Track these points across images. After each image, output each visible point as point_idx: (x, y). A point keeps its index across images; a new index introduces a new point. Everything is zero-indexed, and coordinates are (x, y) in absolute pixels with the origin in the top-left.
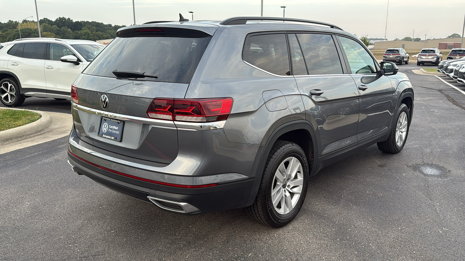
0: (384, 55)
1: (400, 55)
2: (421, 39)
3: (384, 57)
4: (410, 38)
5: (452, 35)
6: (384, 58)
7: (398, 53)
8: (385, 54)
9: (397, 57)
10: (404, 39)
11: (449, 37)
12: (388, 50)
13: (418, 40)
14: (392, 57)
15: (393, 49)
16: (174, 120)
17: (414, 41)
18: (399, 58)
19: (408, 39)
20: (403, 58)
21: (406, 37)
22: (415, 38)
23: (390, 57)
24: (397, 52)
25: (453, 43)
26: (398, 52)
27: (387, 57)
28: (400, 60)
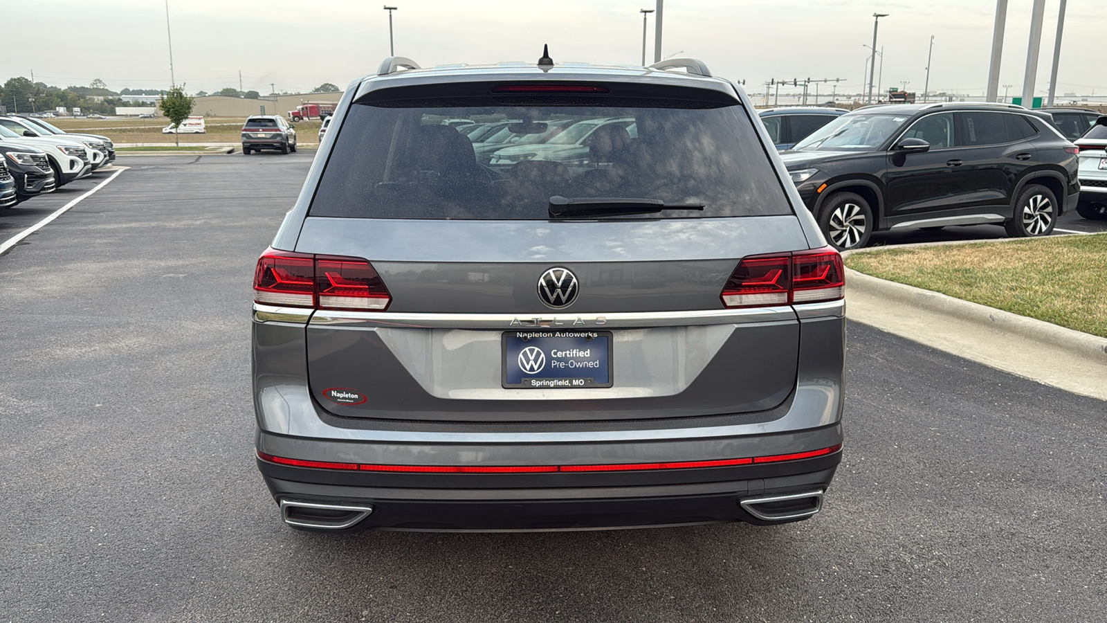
0: (244, 132)
1: (280, 131)
2: (261, 94)
3: (244, 135)
4: (235, 90)
5: (322, 86)
6: (245, 139)
7: (276, 128)
8: (245, 130)
9: (275, 136)
10: (221, 92)
11: (317, 90)
12: (250, 120)
13: (253, 95)
14: (263, 136)
15: (260, 117)
16: (790, 302)
17: (245, 97)
18: (279, 139)
19: (229, 93)
20: (287, 138)
21: (225, 88)
22: (246, 91)
23: (259, 136)
24: (271, 124)
25: (330, 104)
26: (276, 125)
27: (252, 135)
28: (282, 143)
